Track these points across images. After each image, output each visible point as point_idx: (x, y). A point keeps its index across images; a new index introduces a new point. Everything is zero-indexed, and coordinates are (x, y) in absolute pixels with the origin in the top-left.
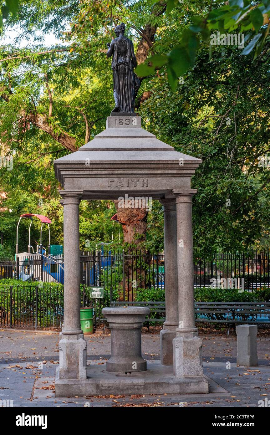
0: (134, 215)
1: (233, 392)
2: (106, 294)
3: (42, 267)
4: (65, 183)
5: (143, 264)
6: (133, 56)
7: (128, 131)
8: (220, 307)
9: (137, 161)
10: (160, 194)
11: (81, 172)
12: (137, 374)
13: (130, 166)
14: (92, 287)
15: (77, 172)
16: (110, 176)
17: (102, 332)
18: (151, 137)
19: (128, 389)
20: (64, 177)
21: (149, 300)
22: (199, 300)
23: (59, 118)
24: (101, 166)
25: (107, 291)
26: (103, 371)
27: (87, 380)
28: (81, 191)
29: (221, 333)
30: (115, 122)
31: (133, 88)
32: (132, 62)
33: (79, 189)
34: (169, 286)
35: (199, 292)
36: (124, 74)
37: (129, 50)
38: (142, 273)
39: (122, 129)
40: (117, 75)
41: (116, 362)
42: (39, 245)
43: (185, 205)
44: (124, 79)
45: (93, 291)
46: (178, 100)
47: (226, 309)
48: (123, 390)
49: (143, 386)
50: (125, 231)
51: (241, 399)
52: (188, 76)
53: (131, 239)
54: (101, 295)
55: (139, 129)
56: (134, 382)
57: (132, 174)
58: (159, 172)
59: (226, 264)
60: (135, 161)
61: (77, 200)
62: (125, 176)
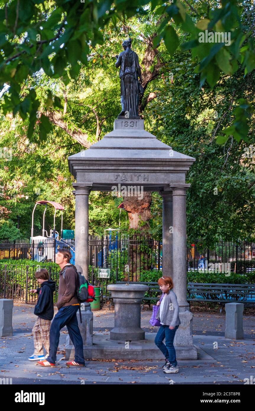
0: (139, 203)
1: (218, 359)
2: (112, 275)
3: (55, 249)
4: (77, 176)
5: (146, 249)
6: (138, 67)
7: (132, 132)
8: (214, 288)
9: (139, 158)
10: (160, 187)
11: (91, 168)
12: (136, 343)
13: (133, 163)
14: (100, 268)
15: (87, 168)
16: (116, 171)
17: (108, 309)
18: (152, 138)
19: (128, 354)
20: (76, 171)
21: (151, 280)
22: (196, 281)
23: (73, 115)
24: (108, 163)
25: (113, 272)
26: (107, 340)
27: (93, 346)
28: (90, 184)
29: (214, 311)
30: (121, 124)
31: (138, 95)
32: (137, 72)
33: (89, 182)
34: (166, 267)
35: (196, 274)
36: (130, 82)
37: (134, 62)
38: (145, 257)
39: (127, 130)
40: (123, 83)
41: (118, 332)
42: (53, 230)
43: (181, 197)
44: (130, 87)
45: (100, 271)
46: (181, 105)
47: (220, 290)
48: (124, 355)
49: (141, 353)
50: (131, 218)
51: (224, 365)
52: (190, 83)
53: (135, 226)
54: (108, 276)
55: (142, 130)
56: (133, 349)
57: (135, 170)
58: (158, 168)
59: (224, 251)
60: (138, 158)
61: (87, 191)
62: (129, 171)
